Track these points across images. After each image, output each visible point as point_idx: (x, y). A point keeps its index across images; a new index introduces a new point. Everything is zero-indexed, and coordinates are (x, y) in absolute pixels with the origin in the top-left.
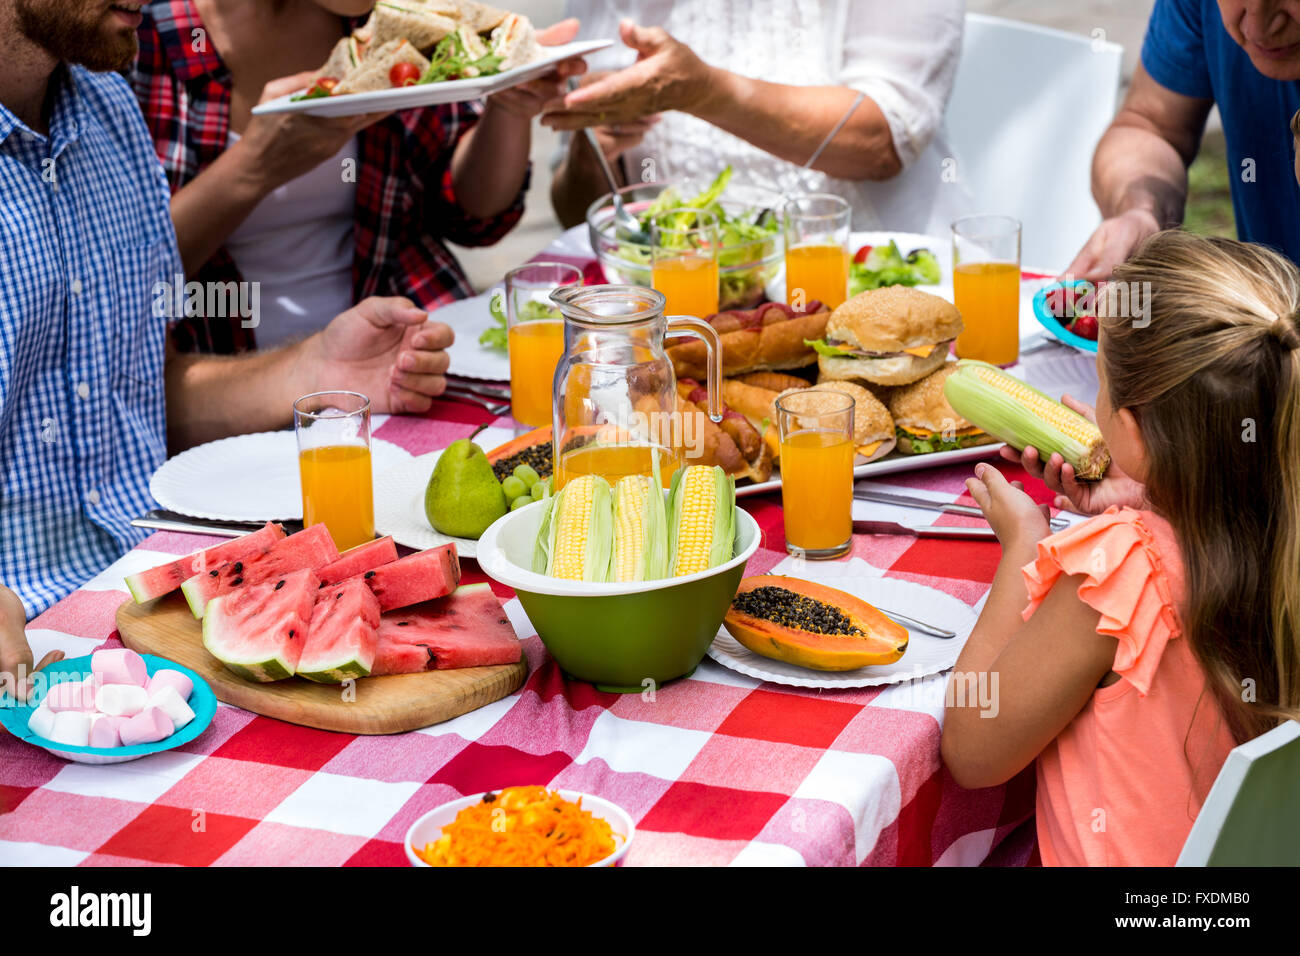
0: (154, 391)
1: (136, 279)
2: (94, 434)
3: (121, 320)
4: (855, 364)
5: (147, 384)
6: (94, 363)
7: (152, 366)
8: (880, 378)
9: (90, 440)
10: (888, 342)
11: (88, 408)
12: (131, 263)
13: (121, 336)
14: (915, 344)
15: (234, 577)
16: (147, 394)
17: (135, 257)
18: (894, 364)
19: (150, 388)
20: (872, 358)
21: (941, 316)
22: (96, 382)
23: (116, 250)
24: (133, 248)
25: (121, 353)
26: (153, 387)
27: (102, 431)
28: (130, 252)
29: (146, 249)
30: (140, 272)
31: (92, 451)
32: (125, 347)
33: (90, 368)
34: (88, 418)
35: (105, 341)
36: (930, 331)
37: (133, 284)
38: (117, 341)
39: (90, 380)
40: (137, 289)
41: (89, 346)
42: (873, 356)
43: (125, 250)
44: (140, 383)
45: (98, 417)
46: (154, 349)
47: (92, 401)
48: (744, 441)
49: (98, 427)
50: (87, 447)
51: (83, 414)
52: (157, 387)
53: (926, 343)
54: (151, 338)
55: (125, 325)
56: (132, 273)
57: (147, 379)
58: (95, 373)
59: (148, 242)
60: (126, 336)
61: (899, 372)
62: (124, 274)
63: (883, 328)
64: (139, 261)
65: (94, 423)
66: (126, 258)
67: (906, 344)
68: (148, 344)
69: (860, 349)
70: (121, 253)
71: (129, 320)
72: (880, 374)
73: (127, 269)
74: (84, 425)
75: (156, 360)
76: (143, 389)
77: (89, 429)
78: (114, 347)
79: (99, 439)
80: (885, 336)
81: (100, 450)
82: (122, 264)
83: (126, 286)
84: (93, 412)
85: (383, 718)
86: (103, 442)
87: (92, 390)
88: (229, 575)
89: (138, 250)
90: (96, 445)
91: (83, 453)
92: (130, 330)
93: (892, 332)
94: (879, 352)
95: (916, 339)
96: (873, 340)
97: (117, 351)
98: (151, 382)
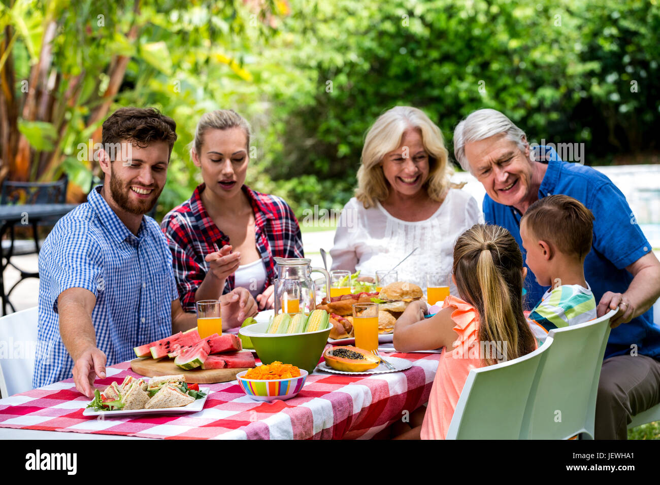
0: (168, 321)
1: (161, 284)
2: (144, 335)
3: (156, 298)
4: (386, 305)
5: (165, 319)
6: (148, 311)
7: (167, 313)
8: (394, 308)
9: (143, 337)
10: (396, 296)
11: (144, 326)
12: (159, 279)
13: (156, 303)
14: (406, 298)
15: (167, 346)
16: (166, 322)
17: (161, 277)
18: (399, 304)
19: (167, 320)
20: (392, 302)
21: (415, 289)
22: (147, 318)
23: (154, 275)
24: (160, 274)
25: (156, 309)
26: (168, 320)
27: (147, 334)
28: (159, 275)
29: (164, 274)
30: (162, 282)
31: (143, 340)
32: (157, 306)
33: (146, 313)
34: (143, 329)
35: (151, 304)
36: (410, 294)
37: (160, 286)
38: (155, 305)
39: (146, 317)
40: (161, 287)
41: (146, 306)
42: (391, 302)
43: (157, 275)
44: (162, 319)
45: (147, 329)
46: (167, 307)
47: (146, 324)
48: (346, 325)
49: (146, 332)
50: (141, 339)
51: (142, 328)
52: (169, 320)
53: (410, 298)
54: (166, 304)
55: (157, 299)
56: (160, 282)
57: (165, 317)
58: (148, 315)
59: (164, 272)
60: (157, 303)
61: (400, 307)
62: (157, 283)
63: (395, 292)
64: (162, 278)
65: (145, 331)
66: (158, 277)
67: (403, 298)
68: (165, 306)
69: (387, 299)
70: (156, 276)
71: (158, 297)
72: (393, 307)
73: (158, 281)
74: (142, 331)
75: (168, 311)
76: (164, 320)
77: (143, 333)
78: (154, 307)
79: (146, 336)
80: (395, 294)
81: (146, 340)
82: (156, 279)
83: (157, 286)
84: (145, 327)
85: (206, 377)
86: (147, 337)
87: (146, 320)
88: (165, 345)
89: (162, 275)
90: (144, 338)
91: (140, 341)
92: (159, 301)
93: (398, 293)
94: (394, 300)
95: (406, 296)
96: (392, 296)
97: (155, 308)
98: (167, 318)
